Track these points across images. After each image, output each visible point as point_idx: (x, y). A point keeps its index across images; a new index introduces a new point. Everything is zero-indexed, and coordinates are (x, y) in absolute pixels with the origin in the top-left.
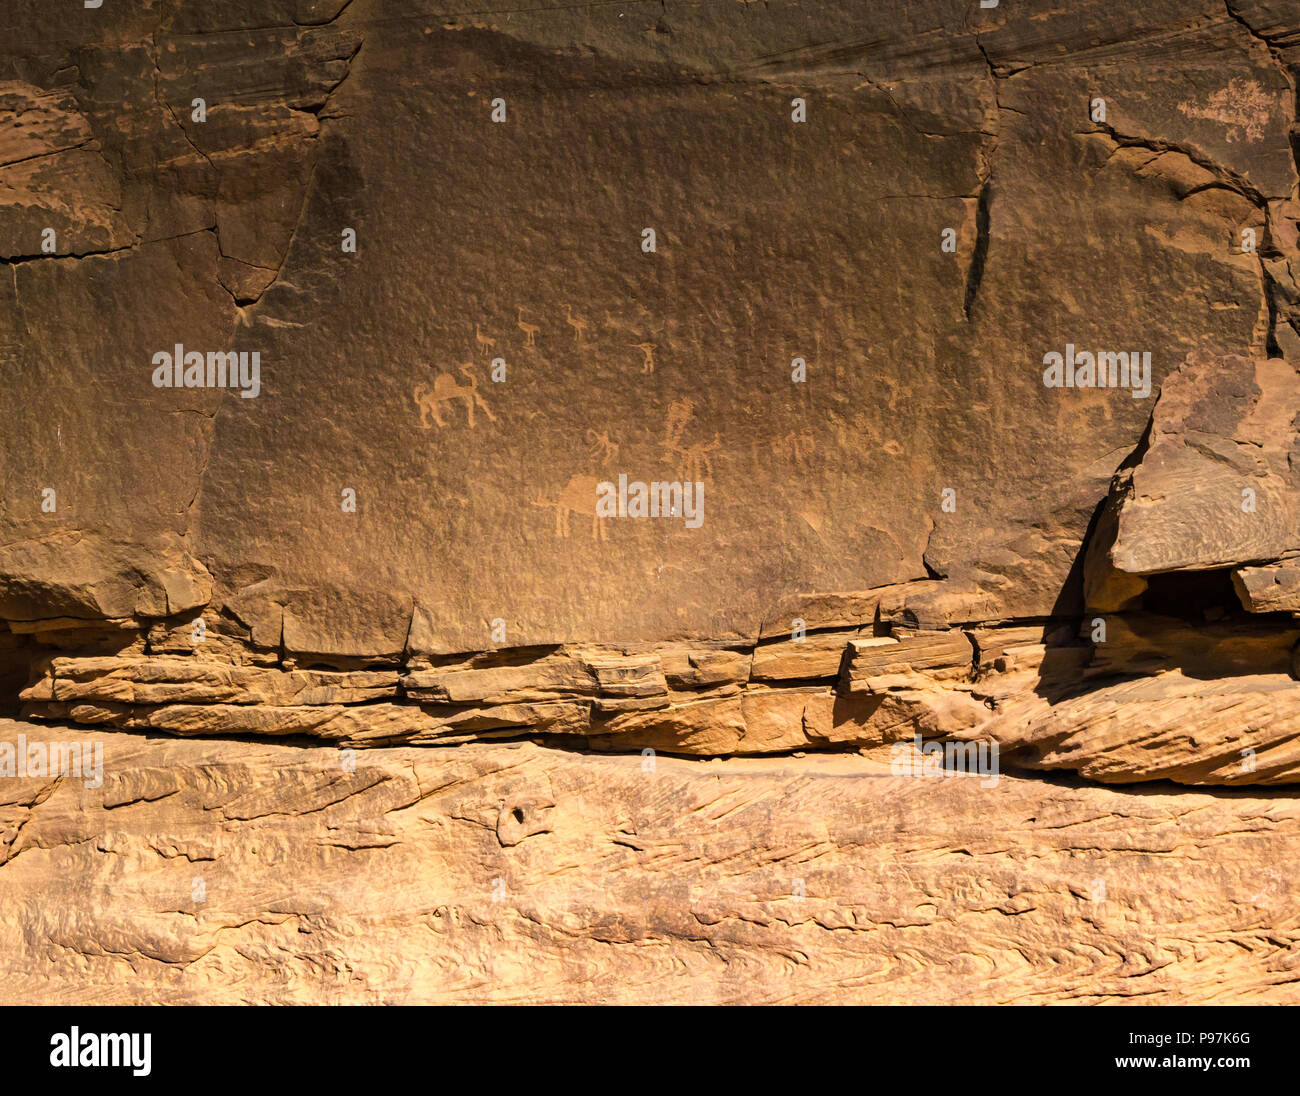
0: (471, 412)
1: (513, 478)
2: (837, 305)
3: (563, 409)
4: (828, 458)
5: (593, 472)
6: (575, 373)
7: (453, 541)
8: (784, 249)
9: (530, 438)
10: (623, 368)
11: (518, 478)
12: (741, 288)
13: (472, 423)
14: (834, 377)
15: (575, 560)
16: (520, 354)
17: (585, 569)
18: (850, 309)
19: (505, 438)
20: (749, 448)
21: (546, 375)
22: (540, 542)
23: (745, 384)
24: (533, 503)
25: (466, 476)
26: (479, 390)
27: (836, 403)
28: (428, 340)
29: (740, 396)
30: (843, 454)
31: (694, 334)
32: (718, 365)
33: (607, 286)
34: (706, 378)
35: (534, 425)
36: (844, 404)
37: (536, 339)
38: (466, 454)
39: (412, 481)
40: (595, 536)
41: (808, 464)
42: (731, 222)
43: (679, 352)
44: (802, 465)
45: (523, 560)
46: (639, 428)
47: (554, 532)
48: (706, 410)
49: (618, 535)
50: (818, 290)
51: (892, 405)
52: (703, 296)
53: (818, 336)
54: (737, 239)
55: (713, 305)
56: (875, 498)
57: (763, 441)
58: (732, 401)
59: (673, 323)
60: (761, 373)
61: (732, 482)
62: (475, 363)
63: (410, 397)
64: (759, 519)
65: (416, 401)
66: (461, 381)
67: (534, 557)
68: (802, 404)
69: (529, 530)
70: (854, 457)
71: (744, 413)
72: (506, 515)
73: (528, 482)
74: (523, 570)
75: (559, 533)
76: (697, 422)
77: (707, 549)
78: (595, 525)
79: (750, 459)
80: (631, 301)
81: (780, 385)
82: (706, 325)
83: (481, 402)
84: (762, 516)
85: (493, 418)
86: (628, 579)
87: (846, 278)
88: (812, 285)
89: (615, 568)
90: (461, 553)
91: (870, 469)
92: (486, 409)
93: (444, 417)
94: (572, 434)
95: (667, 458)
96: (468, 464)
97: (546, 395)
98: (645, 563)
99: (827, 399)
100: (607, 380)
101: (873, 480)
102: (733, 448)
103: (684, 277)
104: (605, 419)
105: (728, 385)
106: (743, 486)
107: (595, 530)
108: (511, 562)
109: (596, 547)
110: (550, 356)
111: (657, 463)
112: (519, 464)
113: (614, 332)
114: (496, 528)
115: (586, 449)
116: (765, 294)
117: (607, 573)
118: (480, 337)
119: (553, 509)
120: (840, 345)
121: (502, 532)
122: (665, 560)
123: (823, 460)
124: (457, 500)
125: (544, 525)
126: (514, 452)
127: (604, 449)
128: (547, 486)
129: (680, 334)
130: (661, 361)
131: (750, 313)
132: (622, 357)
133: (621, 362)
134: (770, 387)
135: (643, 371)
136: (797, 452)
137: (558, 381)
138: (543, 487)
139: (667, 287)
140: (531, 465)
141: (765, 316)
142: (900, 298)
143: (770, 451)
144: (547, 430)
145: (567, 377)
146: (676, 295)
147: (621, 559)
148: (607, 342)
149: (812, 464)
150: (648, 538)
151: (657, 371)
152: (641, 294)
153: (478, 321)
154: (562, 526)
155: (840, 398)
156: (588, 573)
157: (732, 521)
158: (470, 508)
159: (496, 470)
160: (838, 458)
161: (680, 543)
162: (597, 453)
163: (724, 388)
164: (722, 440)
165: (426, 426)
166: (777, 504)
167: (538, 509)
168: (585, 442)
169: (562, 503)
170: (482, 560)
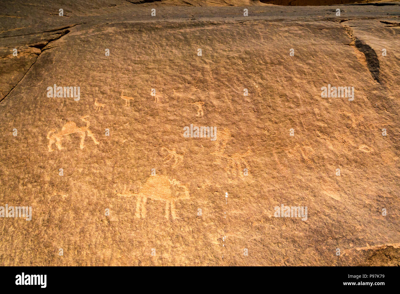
0: (82, 141)
1: (105, 178)
2: (304, 81)
3: (145, 137)
4: (326, 157)
5: (165, 172)
6: (154, 118)
7: (48, 227)
8: (269, 61)
9: (121, 153)
10: (185, 114)
11: (110, 178)
12: (250, 77)
13: (82, 147)
14: (314, 114)
15: (150, 236)
16: (120, 110)
17: (159, 242)
18: (312, 83)
19: (104, 154)
20: (272, 155)
21: (136, 120)
22: (121, 222)
23: (261, 119)
24: (119, 195)
25: (71, 179)
26: (91, 128)
27: (320, 127)
28: (65, 108)
29: (260, 126)
30: (335, 154)
31: (226, 98)
32: (242, 111)
33: (174, 80)
34: (236, 118)
35: (125, 145)
36: (325, 128)
37: (131, 103)
38: (74, 165)
39: (30, 186)
40: (167, 216)
41: (314, 162)
42: (238, 54)
43: (218, 106)
44: (310, 162)
45: (105, 238)
46: (197, 145)
47: (133, 214)
48: (240, 134)
49: (186, 214)
50: (292, 76)
51: (354, 126)
52: (229, 81)
53: (298, 95)
54: (243, 59)
55: (235, 85)
56: (368, 179)
57: (280, 150)
58: (256, 129)
59: (213, 93)
60: (270, 113)
61: (265, 175)
62: (91, 115)
63: (44, 136)
64: (292, 198)
65: (48, 138)
66: (79, 125)
67: (115, 235)
68: (298, 128)
69: (113, 214)
70: (342, 156)
71: (265, 135)
72: (97, 204)
73: (117, 181)
74: (104, 247)
75: (138, 216)
76: (235, 141)
77: (258, 220)
78: (167, 208)
79: (274, 161)
80: (187, 85)
81: (283, 119)
82: (232, 93)
83: (90, 134)
84: (294, 195)
85: (96, 143)
86: (197, 249)
87: (305, 70)
88: (288, 74)
89: (185, 240)
90: (52, 237)
91: (356, 162)
92: (94, 138)
93: (63, 144)
94: (151, 150)
95: (218, 162)
96: (73, 171)
97: (135, 130)
98: (210, 235)
99: (313, 125)
100: (174, 120)
101: (361, 168)
102: (261, 155)
103: (217, 74)
104: (174, 141)
105: (251, 120)
106: (274, 178)
107: (167, 212)
108: (94, 240)
109: (168, 224)
110: (139, 111)
111: (211, 165)
112: (111, 169)
113: (179, 98)
114: (87, 214)
115: (161, 159)
116: (262, 78)
117: (178, 245)
118: (96, 104)
119: (134, 198)
120: (312, 99)
121: (91, 217)
122: (226, 232)
123: (323, 158)
124: (59, 196)
125: (126, 210)
126: (109, 163)
127: (173, 158)
128: (131, 183)
129: (218, 98)
130: (208, 110)
131: (257, 87)
132: (184, 109)
133: (183, 112)
134: (277, 121)
135: (197, 115)
136: (304, 155)
137: (143, 122)
138: (128, 183)
139: (208, 78)
140: (120, 169)
141: (265, 88)
142: (337, 77)
143: (286, 156)
144: (134, 148)
145: (149, 120)
146: (213, 81)
147: (189, 232)
148: (175, 102)
149: (316, 161)
150: (209, 215)
151: (206, 115)
152: (193, 82)
153: (97, 97)
154: (141, 210)
155: (322, 124)
156: (161, 246)
157: (272, 200)
158: (68, 201)
159: (94, 174)
160: (332, 156)
161: (236, 218)
162: (168, 161)
163: (249, 122)
164: (253, 151)
165: (50, 150)
166: (301, 187)
167: (122, 199)
168: (160, 155)
169: (141, 194)
170: (69, 241)
